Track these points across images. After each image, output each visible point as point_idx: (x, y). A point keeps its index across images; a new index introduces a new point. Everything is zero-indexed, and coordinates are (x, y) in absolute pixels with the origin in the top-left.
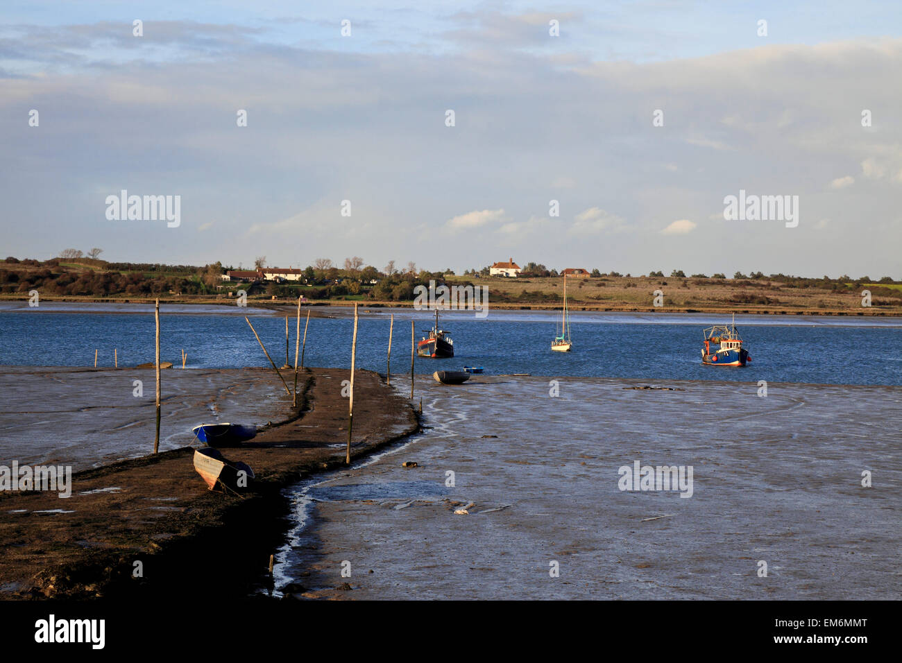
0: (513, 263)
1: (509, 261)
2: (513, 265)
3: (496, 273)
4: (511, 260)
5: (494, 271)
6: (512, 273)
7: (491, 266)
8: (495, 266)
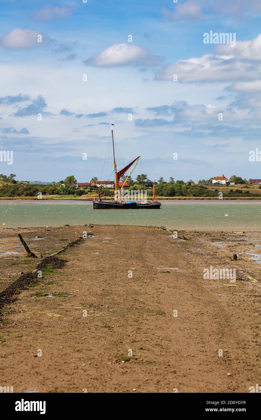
0: (224, 177)
1: (222, 176)
2: (224, 178)
3: (216, 182)
4: (223, 175)
5: (214, 181)
6: (224, 182)
7: (213, 179)
8: (215, 178)
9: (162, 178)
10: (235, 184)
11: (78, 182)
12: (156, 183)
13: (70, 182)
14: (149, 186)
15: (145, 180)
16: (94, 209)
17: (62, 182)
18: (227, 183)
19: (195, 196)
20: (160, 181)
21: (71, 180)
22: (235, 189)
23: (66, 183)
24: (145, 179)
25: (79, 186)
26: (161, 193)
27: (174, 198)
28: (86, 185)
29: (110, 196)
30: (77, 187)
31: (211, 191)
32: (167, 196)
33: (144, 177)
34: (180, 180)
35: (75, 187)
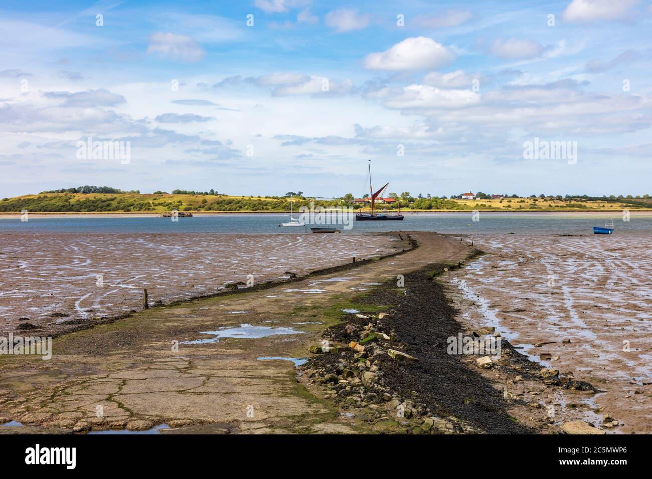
2: (471, 194)
4: (471, 192)
6: (471, 197)
7: (463, 195)
8: (464, 195)
9: (421, 194)
10: (481, 199)
11: (355, 198)
12: (416, 199)
13: (349, 198)
14: (410, 201)
15: (408, 197)
16: (357, 220)
17: (342, 198)
18: (474, 198)
19: (448, 209)
20: (420, 197)
21: (349, 197)
22: (480, 203)
23: (345, 199)
24: (408, 195)
25: (356, 202)
26: (420, 207)
27: (431, 210)
28: (359, 201)
29: (380, 209)
30: (354, 202)
31: (460, 205)
32: (425, 209)
33: (407, 194)
34: (436, 196)
35: (352, 202)
